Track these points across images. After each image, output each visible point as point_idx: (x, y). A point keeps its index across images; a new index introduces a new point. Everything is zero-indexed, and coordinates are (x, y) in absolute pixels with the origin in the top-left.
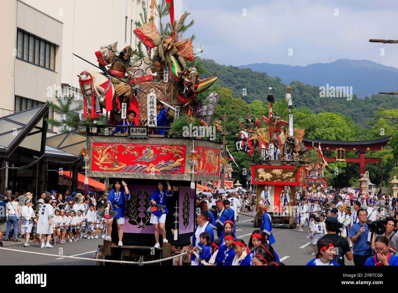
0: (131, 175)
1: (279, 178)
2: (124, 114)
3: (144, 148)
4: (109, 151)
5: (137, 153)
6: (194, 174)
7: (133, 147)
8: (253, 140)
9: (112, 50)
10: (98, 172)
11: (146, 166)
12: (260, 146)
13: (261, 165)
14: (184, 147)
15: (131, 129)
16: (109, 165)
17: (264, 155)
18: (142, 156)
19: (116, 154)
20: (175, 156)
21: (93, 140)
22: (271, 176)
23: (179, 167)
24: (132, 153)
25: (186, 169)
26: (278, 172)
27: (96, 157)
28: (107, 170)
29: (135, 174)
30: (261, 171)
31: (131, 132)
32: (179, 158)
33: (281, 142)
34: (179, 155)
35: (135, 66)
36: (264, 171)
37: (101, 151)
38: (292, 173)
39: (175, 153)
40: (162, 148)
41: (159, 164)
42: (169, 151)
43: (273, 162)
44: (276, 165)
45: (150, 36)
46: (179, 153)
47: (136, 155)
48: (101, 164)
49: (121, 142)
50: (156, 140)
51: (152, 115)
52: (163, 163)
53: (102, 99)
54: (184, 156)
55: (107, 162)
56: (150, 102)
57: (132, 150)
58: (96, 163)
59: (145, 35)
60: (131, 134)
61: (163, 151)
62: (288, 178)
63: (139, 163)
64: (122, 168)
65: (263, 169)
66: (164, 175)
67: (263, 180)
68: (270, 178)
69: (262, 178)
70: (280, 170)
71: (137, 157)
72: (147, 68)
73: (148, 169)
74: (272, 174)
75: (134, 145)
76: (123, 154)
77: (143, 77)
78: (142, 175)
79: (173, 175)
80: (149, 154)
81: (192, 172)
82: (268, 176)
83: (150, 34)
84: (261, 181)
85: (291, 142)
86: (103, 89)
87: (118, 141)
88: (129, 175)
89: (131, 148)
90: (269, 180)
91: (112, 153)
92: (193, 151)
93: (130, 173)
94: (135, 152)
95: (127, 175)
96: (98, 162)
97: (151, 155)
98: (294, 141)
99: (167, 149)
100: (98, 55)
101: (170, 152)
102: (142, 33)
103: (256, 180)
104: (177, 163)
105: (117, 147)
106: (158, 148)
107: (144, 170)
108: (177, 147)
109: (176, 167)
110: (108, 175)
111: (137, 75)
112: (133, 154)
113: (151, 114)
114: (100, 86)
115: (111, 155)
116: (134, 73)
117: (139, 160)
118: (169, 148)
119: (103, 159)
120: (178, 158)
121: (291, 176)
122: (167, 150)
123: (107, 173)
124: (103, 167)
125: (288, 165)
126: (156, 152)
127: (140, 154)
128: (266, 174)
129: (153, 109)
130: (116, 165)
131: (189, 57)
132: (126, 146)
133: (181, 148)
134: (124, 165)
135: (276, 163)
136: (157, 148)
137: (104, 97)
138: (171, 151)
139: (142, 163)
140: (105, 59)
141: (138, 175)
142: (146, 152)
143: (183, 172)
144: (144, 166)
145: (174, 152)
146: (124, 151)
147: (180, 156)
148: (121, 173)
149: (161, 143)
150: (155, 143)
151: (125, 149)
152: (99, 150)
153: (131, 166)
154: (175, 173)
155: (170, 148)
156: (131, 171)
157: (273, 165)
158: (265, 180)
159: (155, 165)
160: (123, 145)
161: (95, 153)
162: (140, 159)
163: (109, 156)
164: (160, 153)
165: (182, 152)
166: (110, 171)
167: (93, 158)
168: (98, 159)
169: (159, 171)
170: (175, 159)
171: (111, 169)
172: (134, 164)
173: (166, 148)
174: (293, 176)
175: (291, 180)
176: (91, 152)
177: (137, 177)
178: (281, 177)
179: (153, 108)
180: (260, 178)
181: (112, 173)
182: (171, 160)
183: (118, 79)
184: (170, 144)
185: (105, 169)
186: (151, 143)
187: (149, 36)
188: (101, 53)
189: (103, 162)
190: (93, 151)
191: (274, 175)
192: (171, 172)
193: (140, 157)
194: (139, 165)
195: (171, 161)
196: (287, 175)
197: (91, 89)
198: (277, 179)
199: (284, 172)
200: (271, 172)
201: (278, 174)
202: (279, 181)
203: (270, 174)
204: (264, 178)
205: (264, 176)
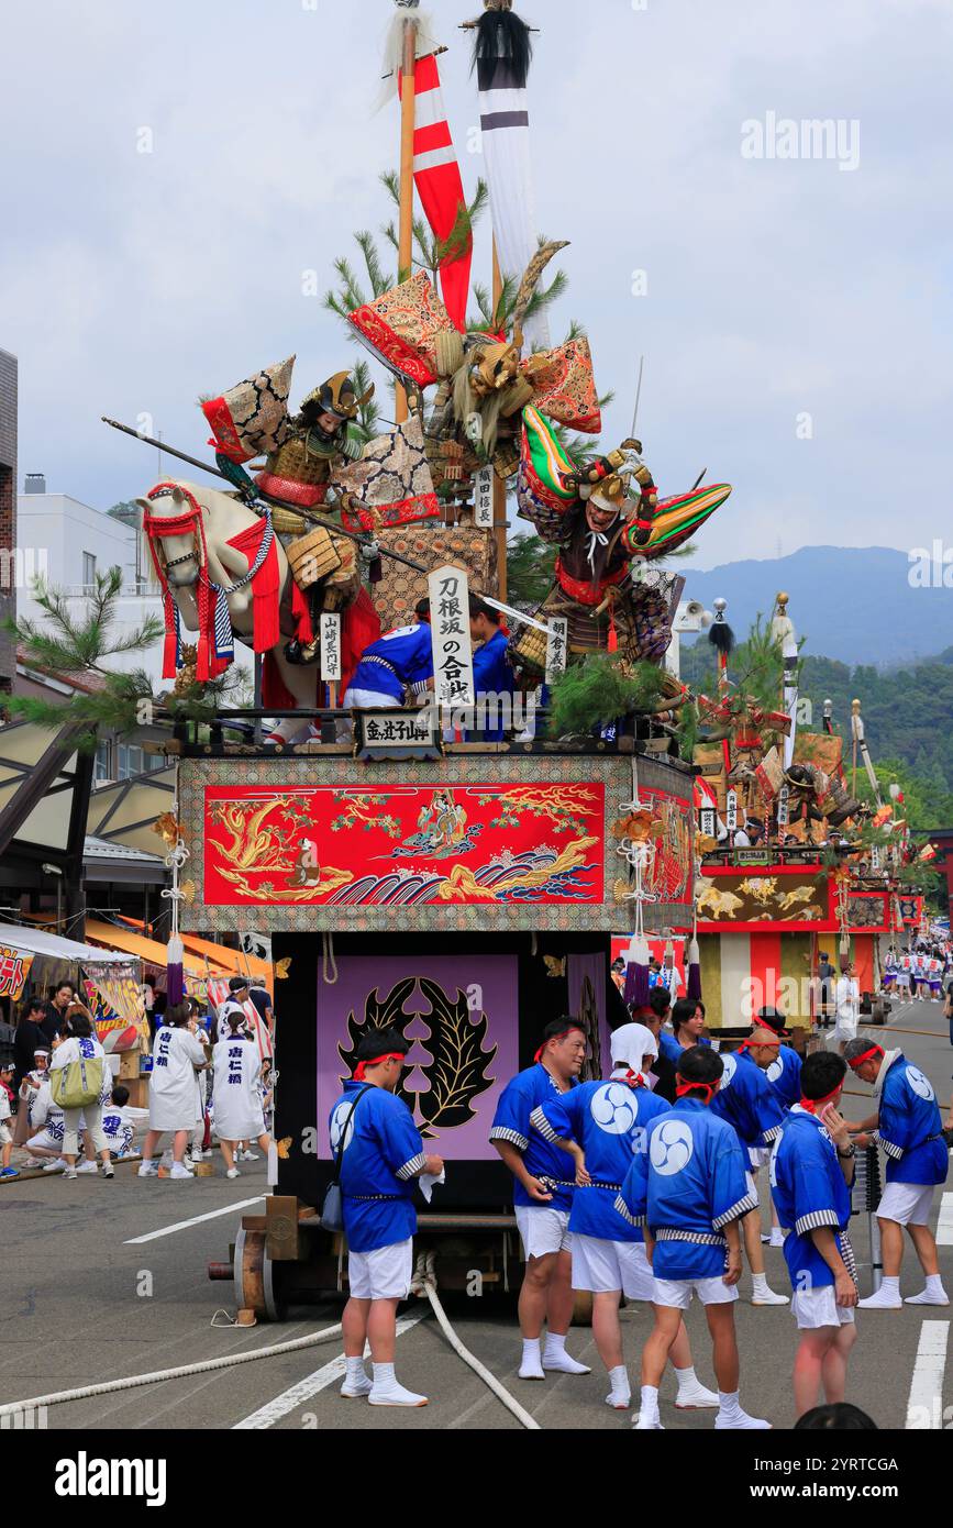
0: (377, 917)
1: (766, 910)
2: (332, 660)
3: (425, 799)
4: (274, 817)
5: (394, 824)
6: (644, 902)
7: (377, 799)
9: (272, 391)
10: (231, 910)
11: (435, 876)
12: (697, 802)
14: (597, 788)
15: (367, 720)
16: (279, 881)
17: (712, 830)
18: (417, 836)
19: (305, 833)
20: (557, 830)
21: (207, 774)
22: (739, 902)
23: (576, 872)
24: (372, 822)
25: (608, 884)
26: (760, 887)
27: (220, 848)
28: (270, 902)
29: (392, 912)
31: (367, 735)
32: (578, 838)
33: (769, 785)
34: (574, 824)
35: (368, 459)
37: (239, 822)
38: (811, 890)
39: (556, 816)
40: (502, 797)
41: (493, 863)
42: (531, 807)
43: (743, 854)
44: (753, 864)
45: (418, 337)
46: (576, 816)
47: (392, 834)
48: (242, 874)
49: (324, 781)
50: (475, 765)
51: (451, 659)
52: (507, 859)
53: (241, 601)
54: (595, 825)
55: (269, 868)
56: (443, 605)
57: (374, 811)
58: (222, 872)
59: (398, 332)
60: (369, 743)
61: (506, 809)
62: (798, 906)
63: (406, 863)
64: (334, 890)
65: (710, 880)
66: (513, 911)
67: (711, 918)
68: (735, 911)
69: (707, 911)
70: (767, 881)
71: (398, 842)
72: (415, 467)
73: (445, 890)
74: (741, 895)
75: (380, 788)
76: (335, 828)
77: (403, 503)
78: (423, 914)
79: (553, 911)
80: (447, 827)
81: (635, 895)
82: (727, 902)
83: (419, 327)
84: (705, 919)
85: (804, 784)
86: (241, 559)
87: (313, 778)
88: (366, 917)
89: (370, 804)
90: (732, 915)
91: (288, 825)
92: (636, 806)
93: (371, 910)
94: (388, 818)
95: (357, 917)
96: (229, 866)
97: (457, 830)
98: (811, 781)
99: (521, 803)
100: (217, 413)
101: (537, 814)
102: (384, 326)
104: (570, 858)
105: (307, 802)
106: (485, 799)
107: (428, 894)
108: (566, 792)
109: (566, 875)
110: (276, 920)
111: (376, 494)
112: (378, 830)
113: (449, 654)
114: (232, 543)
115: (287, 836)
116: (366, 487)
117: (407, 853)
118: (532, 797)
119: (251, 854)
120: (570, 835)
121: (807, 899)
122: (524, 807)
123: (272, 911)
124: (253, 886)
125: (796, 861)
126: (476, 813)
127: (410, 827)
128: (719, 898)
129: (454, 636)
130: (308, 877)
131: (580, 415)
132: (345, 796)
133: (586, 795)
134: (343, 877)
135: (753, 855)
136: (479, 799)
137: (249, 591)
138: (541, 807)
139: (418, 863)
140: (246, 433)
141: (408, 918)
142: (433, 819)
143: (596, 895)
144: (428, 877)
145: (555, 811)
146: (341, 817)
147: (581, 830)
148: (332, 912)
149: (495, 776)
150: (473, 777)
151: (341, 808)
152: (234, 815)
153: (370, 881)
154: (560, 900)
155: (538, 797)
156: (375, 902)
157: (743, 864)
158: (716, 916)
159: (472, 870)
160: (335, 791)
161: (217, 831)
162: (410, 848)
163: (274, 841)
164: (496, 821)
165: (588, 812)
166: (282, 902)
167: (210, 849)
168: (231, 855)
169: (493, 896)
170: (560, 842)
171: (286, 894)
172: (384, 868)
173: (519, 794)
174: (815, 899)
175: (808, 913)
176: (199, 825)
177: (403, 926)
178: (774, 906)
179: (456, 630)
180: (700, 911)
181: (291, 911)
182: (543, 846)
183: (302, 515)
184: (535, 776)
185: (263, 897)
186: (453, 777)
187: (415, 335)
188: (226, 407)
189: (255, 865)
190: (208, 821)
191: (747, 898)
192: (544, 896)
193: (410, 841)
194: (405, 874)
195: (542, 850)
196: (793, 897)
197: (195, 557)
198: (760, 911)
199: (783, 887)
200: (739, 889)
201: (761, 895)
202: (767, 918)
203: (735, 897)
204: (714, 909)
205: (714, 903)
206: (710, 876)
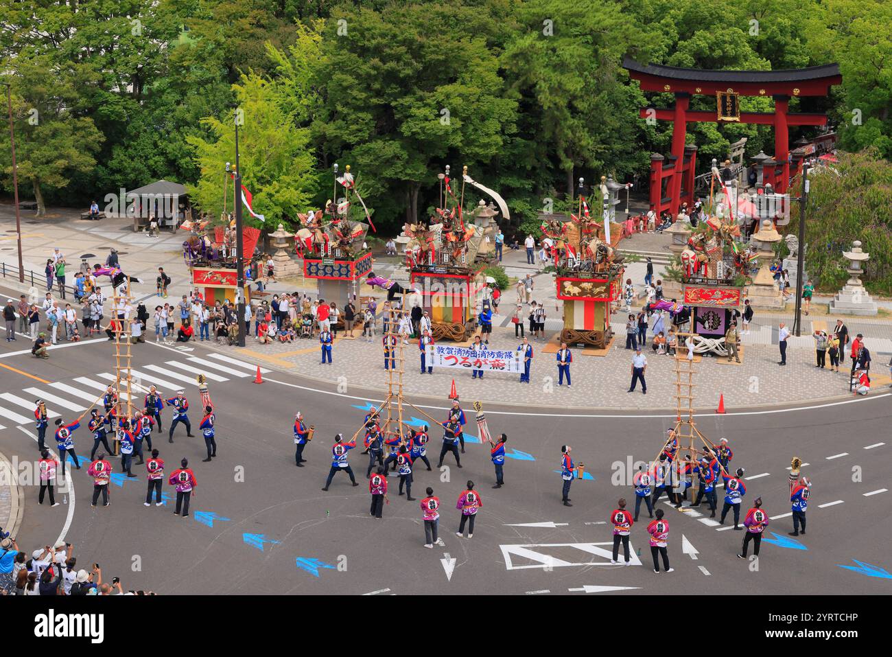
1: (589, 293)
8: (558, 250)
12: (568, 255)
22: (580, 291)
26: (587, 286)
30: (567, 284)
38: (604, 287)
44: (585, 277)
62: (600, 293)
67: (570, 295)
68: (578, 293)
69: (569, 293)
70: (590, 284)
74: (580, 288)
82: (576, 290)
84: (568, 296)
85: (604, 253)
90: (577, 295)
125: (600, 278)
128: (573, 289)
157: (582, 277)
158: (572, 294)
174: (605, 291)
175: (603, 295)
178: (591, 292)
180: (566, 293)
191: (583, 289)
196: (598, 290)
198: (587, 294)
199: (595, 286)
200: (580, 286)
201: (587, 289)
202: (589, 296)
203: (578, 289)
204: (571, 292)
205: (571, 290)
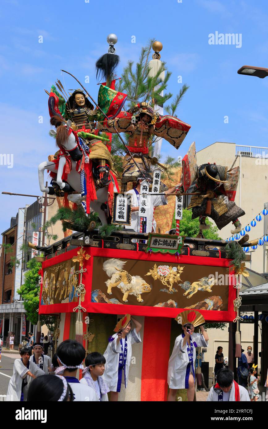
1: (173, 296)
13: (113, 246)
17: (125, 215)
26: (168, 274)
36: (125, 268)
43: (156, 241)
44: (164, 251)
62: (202, 295)
68: (143, 295)
69: (117, 292)
70: (175, 269)
74: (149, 279)
84: (113, 301)
90: (140, 299)
103: (96, 299)
121: (209, 289)
125: (202, 252)
128: (129, 280)
135: (165, 243)
157: (154, 251)
158: (125, 299)
174: (217, 290)
178: (179, 295)
180: (109, 291)
191: (155, 284)
198: (167, 297)
199: (189, 277)
200: (149, 274)
201: (168, 282)
202: (172, 304)
203: (144, 282)
204: (123, 291)
205: (123, 285)
206: (122, 259)
